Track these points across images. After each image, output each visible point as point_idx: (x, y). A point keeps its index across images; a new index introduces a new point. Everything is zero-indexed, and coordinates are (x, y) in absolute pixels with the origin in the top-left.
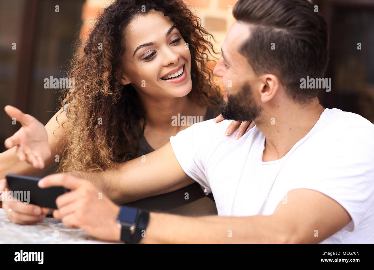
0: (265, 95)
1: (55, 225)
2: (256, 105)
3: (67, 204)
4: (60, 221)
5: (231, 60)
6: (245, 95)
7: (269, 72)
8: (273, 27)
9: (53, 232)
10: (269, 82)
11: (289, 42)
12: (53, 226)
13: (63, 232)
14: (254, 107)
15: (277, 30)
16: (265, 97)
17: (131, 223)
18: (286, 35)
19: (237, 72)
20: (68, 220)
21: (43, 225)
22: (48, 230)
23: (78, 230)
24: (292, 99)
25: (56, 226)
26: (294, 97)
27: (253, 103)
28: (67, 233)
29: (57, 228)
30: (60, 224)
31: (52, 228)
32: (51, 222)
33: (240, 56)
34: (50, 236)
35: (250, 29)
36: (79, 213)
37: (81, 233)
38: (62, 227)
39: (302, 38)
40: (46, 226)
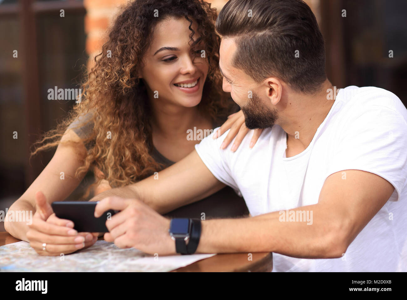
0: (274, 98)
1: (107, 247)
2: (269, 110)
3: (117, 225)
4: (112, 242)
5: (230, 76)
6: (255, 104)
7: (267, 76)
8: (255, 32)
9: (107, 255)
10: (272, 85)
11: (274, 41)
12: (105, 248)
13: (117, 252)
14: (268, 111)
15: (260, 34)
16: (274, 99)
17: (184, 234)
18: (270, 36)
19: (240, 85)
20: (121, 241)
21: (96, 249)
22: (102, 253)
23: (131, 249)
24: (301, 92)
25: (109, 248)
26: (302, 90)
27: (265, 108)
28: (122, 253)
29: (110, 250)
30: (112, 245)
31: (105, 251)
32: (103, 244)
33: (236, 70)
34: (106, 259)
35: (236, 42)
36: (131, 234)
37: (135, 251)
38: (114, 248)
39: (285, 33)
40: (99, 249)
